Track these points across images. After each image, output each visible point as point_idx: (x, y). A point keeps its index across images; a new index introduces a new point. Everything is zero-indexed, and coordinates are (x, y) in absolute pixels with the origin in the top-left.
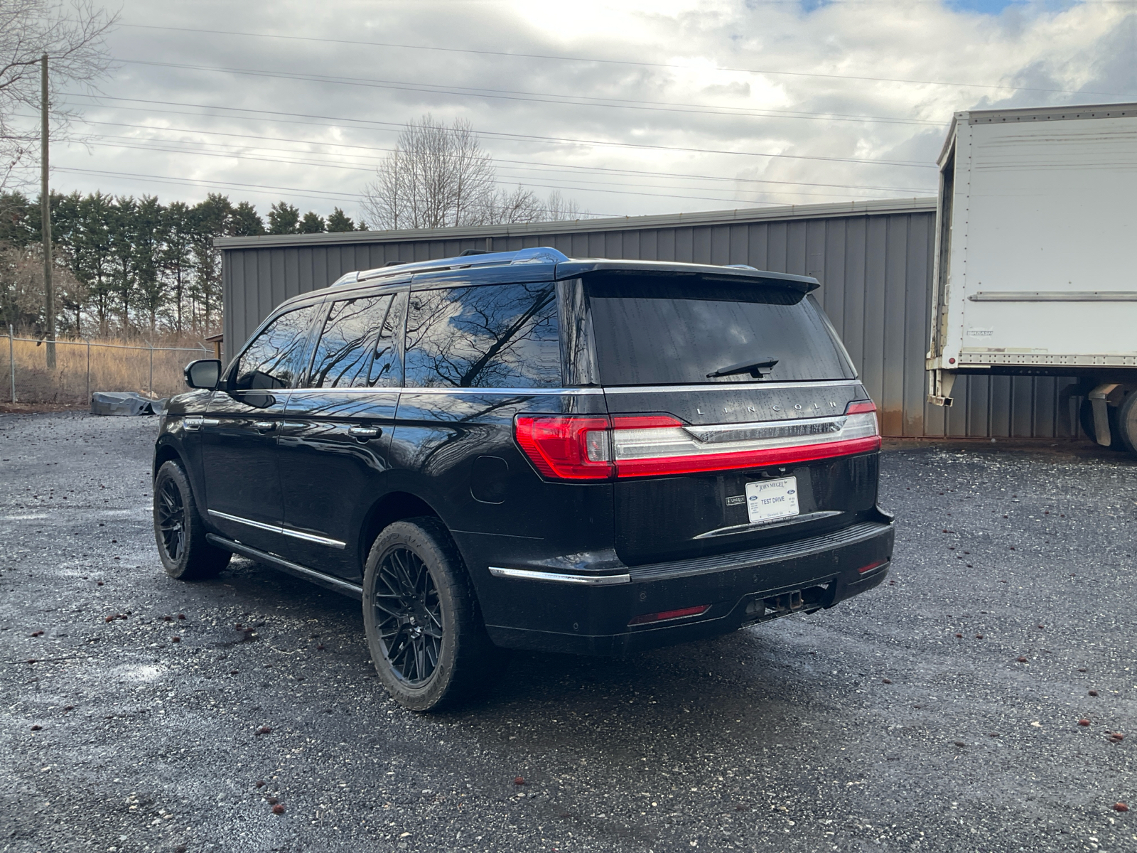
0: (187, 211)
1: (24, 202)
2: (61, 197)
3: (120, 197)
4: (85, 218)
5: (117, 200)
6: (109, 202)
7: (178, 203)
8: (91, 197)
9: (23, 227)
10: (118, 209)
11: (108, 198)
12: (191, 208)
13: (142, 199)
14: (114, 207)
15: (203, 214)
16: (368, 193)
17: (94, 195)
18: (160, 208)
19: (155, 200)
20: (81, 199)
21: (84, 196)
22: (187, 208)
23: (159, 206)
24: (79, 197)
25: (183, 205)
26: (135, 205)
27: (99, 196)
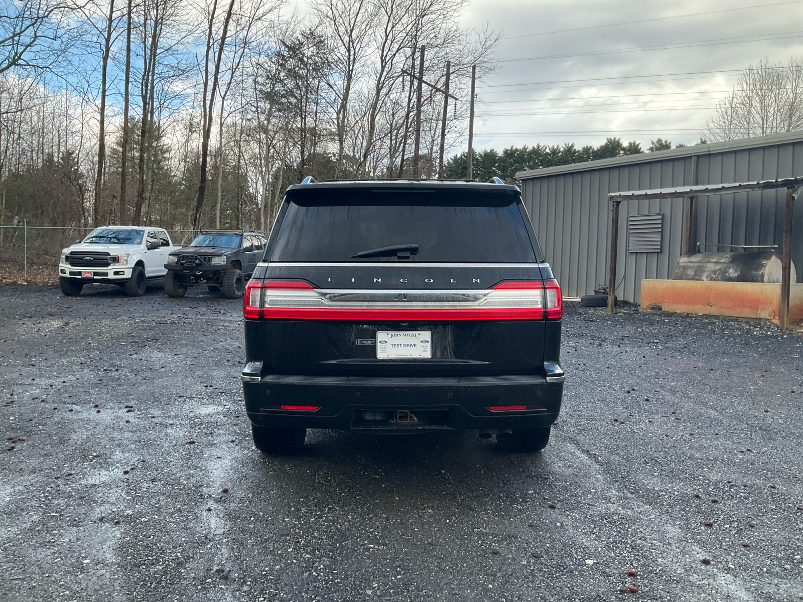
0: (593, 152)
1: (496, 155)
2: (516, 150)
3: (551, 147)
4: (529, 162)
5: (549, 149)
6: (544, 150)
7: (587, 147)
8: (534, 148)
9: (494, 171)
10: (549, 155)
11: (544, 148)
12: (596, 149)
13: (564, 146)
14: (547, 154)
15: (602, 153)
16: (708, 126)
17: (536, 147)
18: (575, 152)
19: (572, 146)
20: (528, 150)
21: (530, 148)
22: (594, 149)
23: (575, 150)
24: (527, 149)
25: (591, 147)
26: (560, 152)
27: (538, 147)
